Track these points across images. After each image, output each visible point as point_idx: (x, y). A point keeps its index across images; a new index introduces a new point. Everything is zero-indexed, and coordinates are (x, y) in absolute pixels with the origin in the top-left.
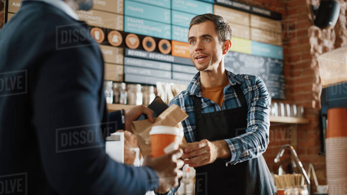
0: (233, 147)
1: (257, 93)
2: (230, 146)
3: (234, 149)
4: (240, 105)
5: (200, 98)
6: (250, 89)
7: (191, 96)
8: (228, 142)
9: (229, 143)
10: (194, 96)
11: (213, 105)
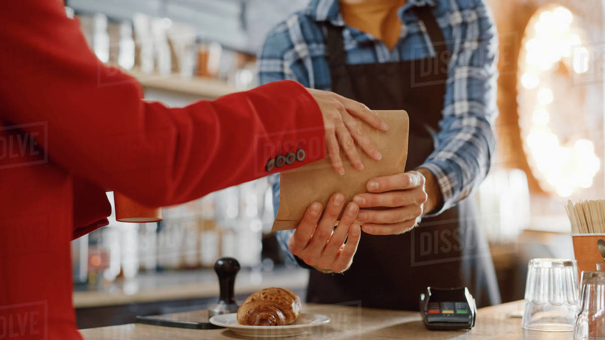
0: (448, 183)
1: (473, 32)
2: (441, 181)
3: (449, 187)
4: (432, 53)
5: (341, 29)
6: (456, 18)
7: (320, 24)
8: (435, 173)
9: (439, 173)
10: (327, 23)
11: (369, 45)
